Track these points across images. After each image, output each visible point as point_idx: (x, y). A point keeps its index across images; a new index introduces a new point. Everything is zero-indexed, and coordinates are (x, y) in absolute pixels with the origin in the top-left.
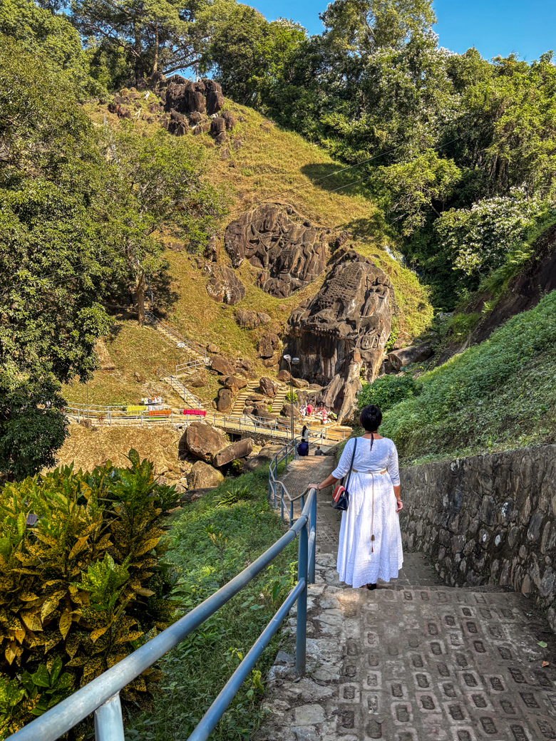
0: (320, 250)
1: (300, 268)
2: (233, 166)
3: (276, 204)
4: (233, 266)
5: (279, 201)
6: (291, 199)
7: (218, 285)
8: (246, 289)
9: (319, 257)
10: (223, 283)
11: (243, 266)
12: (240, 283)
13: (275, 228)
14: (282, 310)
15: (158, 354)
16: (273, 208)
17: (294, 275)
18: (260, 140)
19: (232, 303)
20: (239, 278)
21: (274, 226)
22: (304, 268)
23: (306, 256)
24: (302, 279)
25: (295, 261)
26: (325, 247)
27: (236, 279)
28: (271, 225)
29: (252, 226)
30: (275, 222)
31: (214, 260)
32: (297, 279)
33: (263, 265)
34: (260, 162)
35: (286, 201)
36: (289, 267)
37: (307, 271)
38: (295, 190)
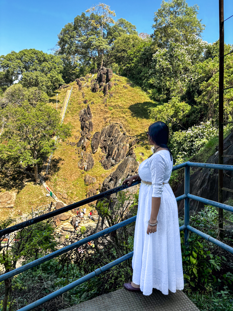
0: (124, 148)
1: (115, 156)
2: (106, 106)
3: (116, 123)
4: (93, 152)
5: (118, 122)
6: (123, 121)
7: (83, 162)
8: (95, 164)
9: (123, 151)
10: (86, 161)
11: (97, 153)
12: (93, 161)
13: (113, 135)
14: (102, 177)
15: (37, 199)
16: (115, 126)
17: (113, 159)
18: (120, 93)
19: (86, 171)
20: (94, 158)
21: (113, 134)
22: (117, 156)
23: (118, 150)
24: (116, 161)
25: (114, 152)
26: (127, 146)
27: (92, 159)
28: (112, 134)
29: (106, 134)
30: (114, 132)
31: (85, 150)
32: (114, 161)
33: (106, 152)
34: (116, 104)
35: (121, 122)
36: (111, 155)
37: (118, 158)
38: (125, 117)
